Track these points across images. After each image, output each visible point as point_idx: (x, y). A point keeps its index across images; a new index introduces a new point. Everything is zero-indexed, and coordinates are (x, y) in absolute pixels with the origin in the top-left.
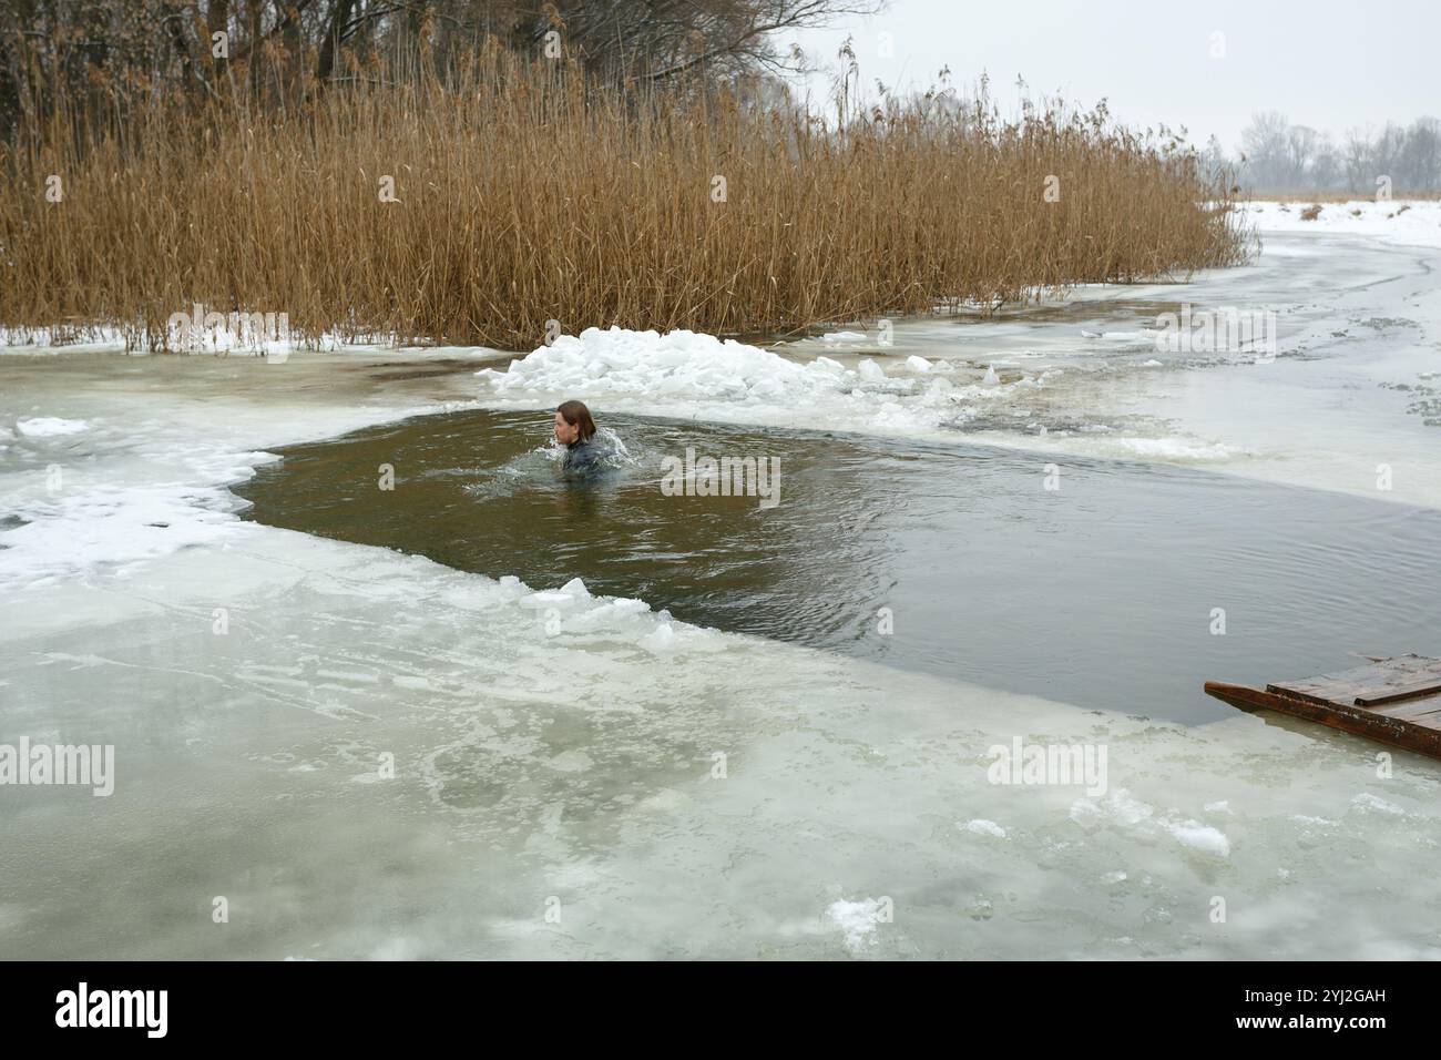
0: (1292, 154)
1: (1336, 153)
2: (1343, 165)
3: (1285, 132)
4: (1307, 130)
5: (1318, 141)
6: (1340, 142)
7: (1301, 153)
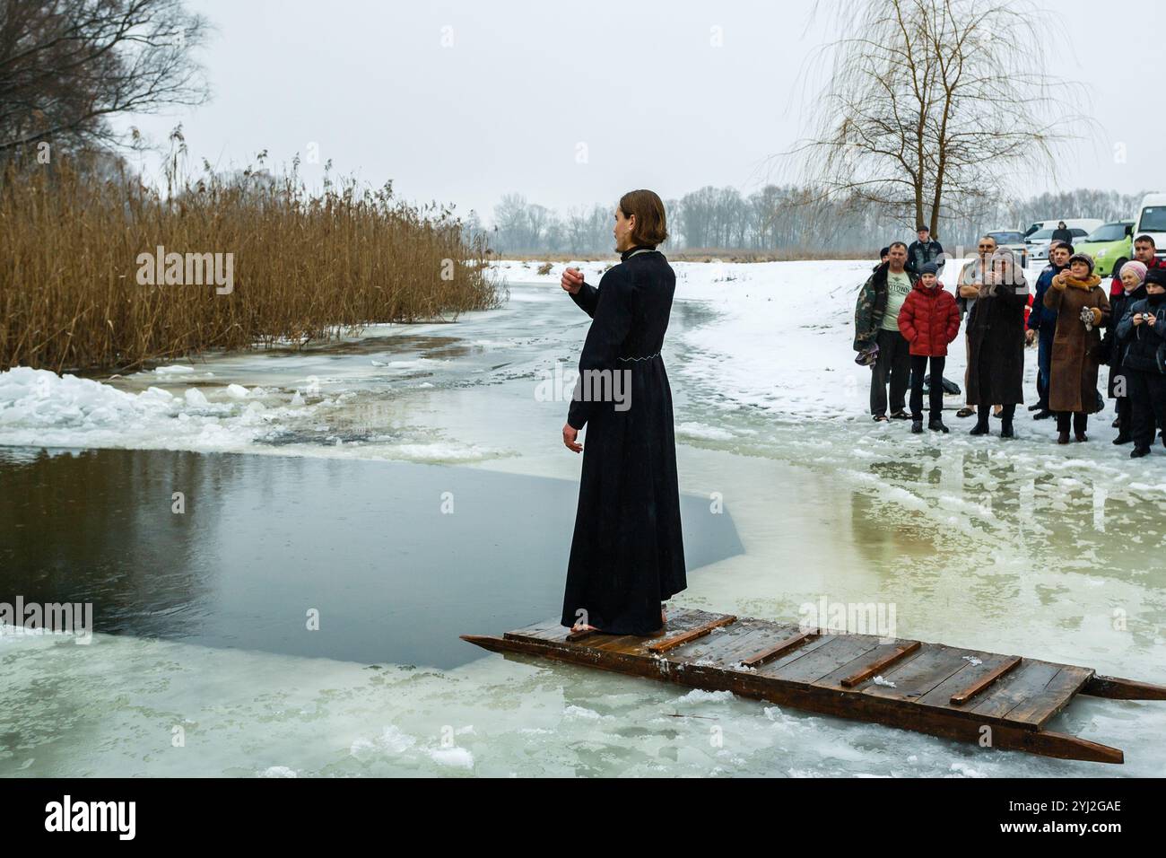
0: (530, 225)
1: (562, 225)
2: (567, 233)
3: (525, 209)
4: (540, 208)
5: (548, 216)
6: (564, 218)
7: (538, 225)
